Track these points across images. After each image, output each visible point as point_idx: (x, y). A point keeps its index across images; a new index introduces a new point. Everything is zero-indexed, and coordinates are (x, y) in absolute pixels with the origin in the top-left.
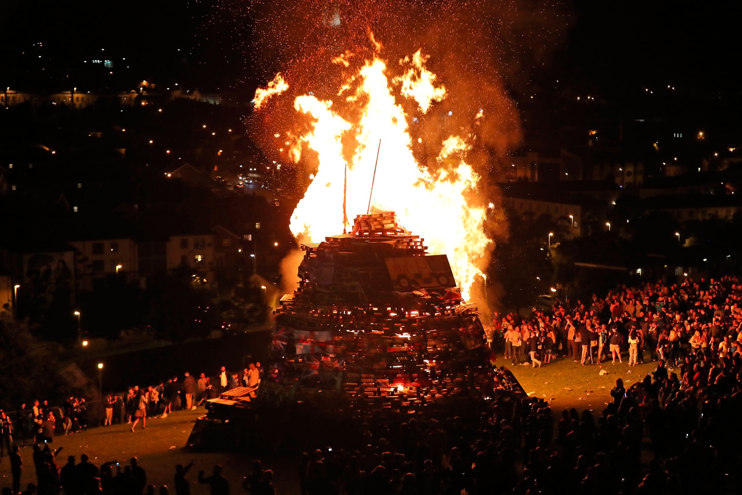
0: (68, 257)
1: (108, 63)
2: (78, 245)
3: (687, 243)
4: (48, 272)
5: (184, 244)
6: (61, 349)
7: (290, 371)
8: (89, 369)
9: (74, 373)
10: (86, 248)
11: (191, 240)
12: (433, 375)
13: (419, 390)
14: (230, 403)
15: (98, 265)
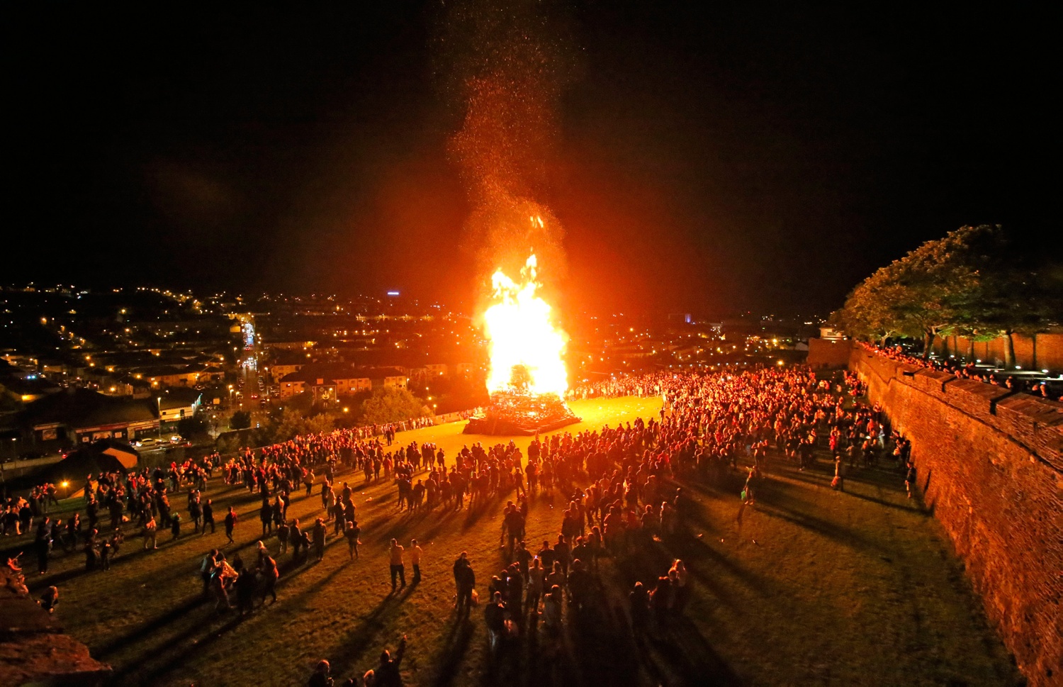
0: (425, 370)
1: (438, 307)
2: (427, 366)
3: (628, 365)
4: (418, 375)
5: (463, 366)
6: (422, 400)
7: (497, 408)
8: (431, 407)
9: (426, 409)
10: (430, 367)
11: (465, 364)
12: (544, 409)
13: (540, 414)
14: (477, 418)
15: (434, 373)
